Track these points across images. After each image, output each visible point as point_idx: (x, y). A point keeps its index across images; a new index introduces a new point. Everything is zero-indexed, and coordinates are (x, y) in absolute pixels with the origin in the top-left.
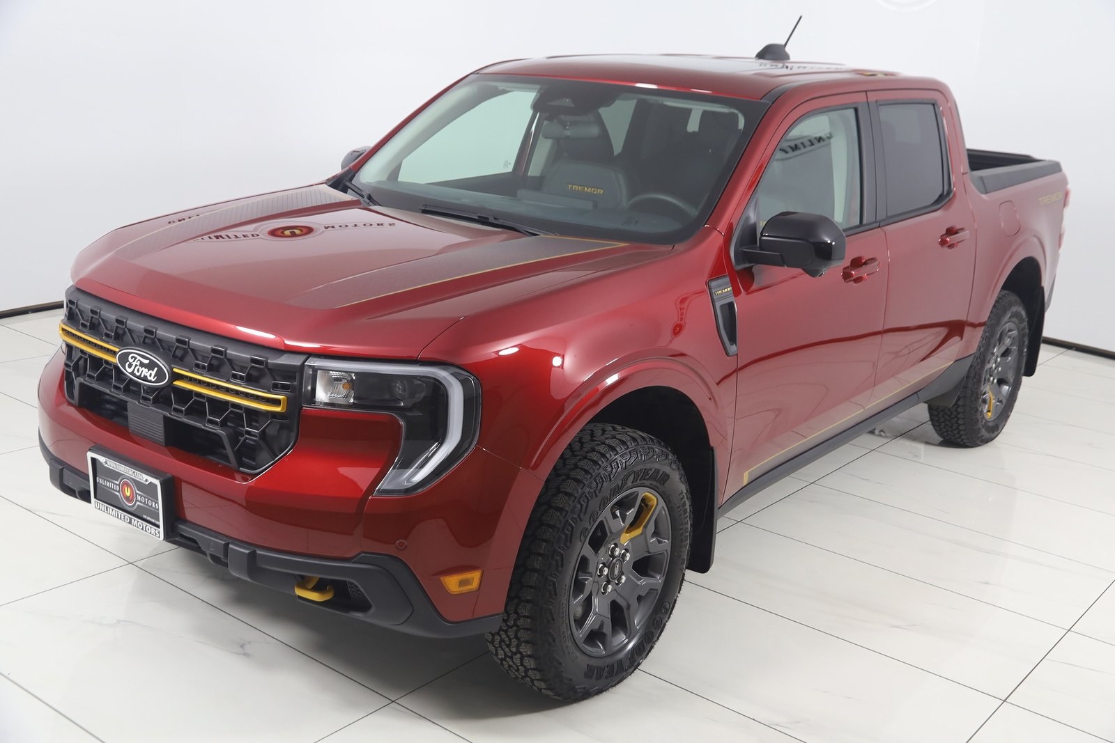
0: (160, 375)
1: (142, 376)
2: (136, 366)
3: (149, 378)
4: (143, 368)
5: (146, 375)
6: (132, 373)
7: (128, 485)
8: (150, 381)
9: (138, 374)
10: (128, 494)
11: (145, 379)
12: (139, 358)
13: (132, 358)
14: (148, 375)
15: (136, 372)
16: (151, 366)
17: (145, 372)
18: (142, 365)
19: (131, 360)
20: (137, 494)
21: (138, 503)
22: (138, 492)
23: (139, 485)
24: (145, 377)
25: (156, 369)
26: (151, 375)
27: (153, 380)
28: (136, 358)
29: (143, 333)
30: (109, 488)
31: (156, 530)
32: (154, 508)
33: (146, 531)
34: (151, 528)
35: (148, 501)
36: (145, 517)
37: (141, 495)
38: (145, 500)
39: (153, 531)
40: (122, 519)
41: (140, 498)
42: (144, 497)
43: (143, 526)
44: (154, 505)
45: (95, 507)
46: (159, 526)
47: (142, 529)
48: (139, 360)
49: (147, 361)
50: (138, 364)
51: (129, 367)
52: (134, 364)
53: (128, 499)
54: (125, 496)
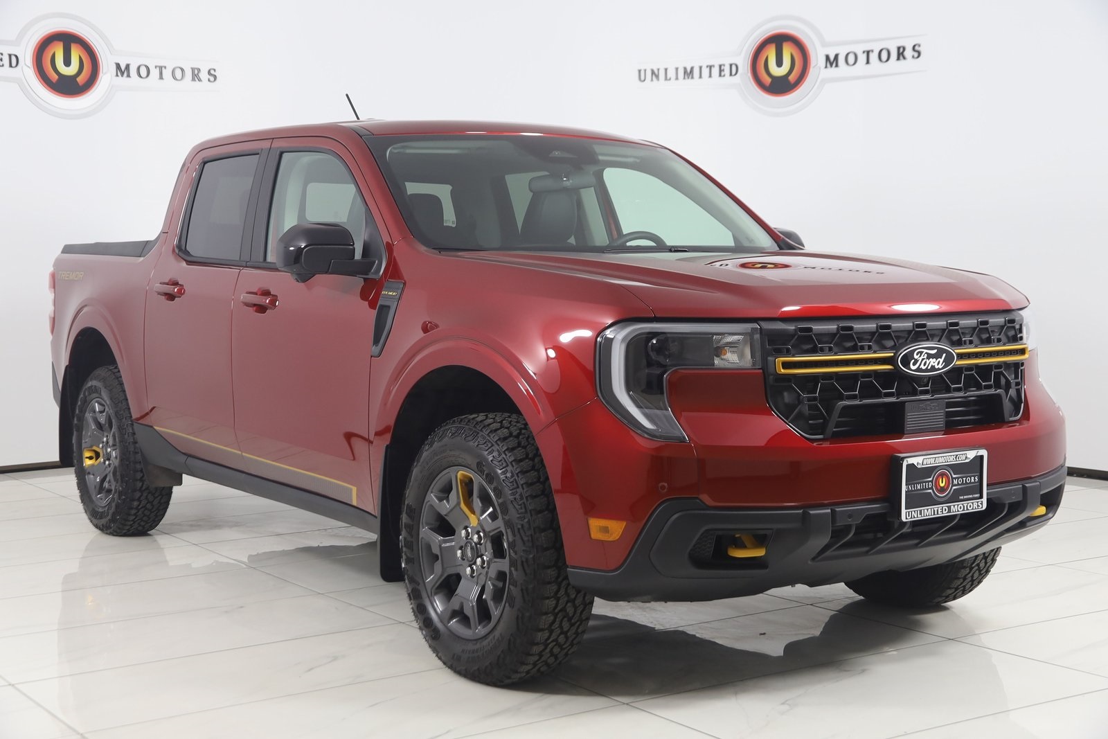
0: (949, 359)
1: (929, 368)
2: (923, 359)
3: (937, 367)
4: (931, 359)
5: (934, 364)
6: (919, 370)
7: (942, 475)
8: (939, 369)
9: (924, 368)
10: (942, 485)
11: (933, 368)
12: (925, 351)
14: (936, 364)
15: (922, 366)
16: (936, 356)
17: (933, 362)
18: (930, 356)
19: (916, 357)
21: (954, 488)
22: (954, 476)
23: (958, 468)
24: (933, 367)
25: (944, 355)
26: (938, 363)
27: (940, 366)
28: (921, 353)
29: (914, 329)
30: (921, 490)
31: (978, 502)
32: (973, 483)
33: (967, 509)
34: (973, 503)
35: (966, 480)
36: (962, 497)
37: (958, 478)
38: (963, 480)
39: (975, 505)
40: (939, 513)
41: (958, 481)
42: (962, 478)
43: (964, 507)
44: (973, 480)
45: (906, 518)
46: (981, 497)
47: (964, 510)
48: (926, 353)
49: (935, 351)
50: (925, 357)
51: (914, 364)
52: (921, 359)
53: (942, 490)
54: (939, 488)
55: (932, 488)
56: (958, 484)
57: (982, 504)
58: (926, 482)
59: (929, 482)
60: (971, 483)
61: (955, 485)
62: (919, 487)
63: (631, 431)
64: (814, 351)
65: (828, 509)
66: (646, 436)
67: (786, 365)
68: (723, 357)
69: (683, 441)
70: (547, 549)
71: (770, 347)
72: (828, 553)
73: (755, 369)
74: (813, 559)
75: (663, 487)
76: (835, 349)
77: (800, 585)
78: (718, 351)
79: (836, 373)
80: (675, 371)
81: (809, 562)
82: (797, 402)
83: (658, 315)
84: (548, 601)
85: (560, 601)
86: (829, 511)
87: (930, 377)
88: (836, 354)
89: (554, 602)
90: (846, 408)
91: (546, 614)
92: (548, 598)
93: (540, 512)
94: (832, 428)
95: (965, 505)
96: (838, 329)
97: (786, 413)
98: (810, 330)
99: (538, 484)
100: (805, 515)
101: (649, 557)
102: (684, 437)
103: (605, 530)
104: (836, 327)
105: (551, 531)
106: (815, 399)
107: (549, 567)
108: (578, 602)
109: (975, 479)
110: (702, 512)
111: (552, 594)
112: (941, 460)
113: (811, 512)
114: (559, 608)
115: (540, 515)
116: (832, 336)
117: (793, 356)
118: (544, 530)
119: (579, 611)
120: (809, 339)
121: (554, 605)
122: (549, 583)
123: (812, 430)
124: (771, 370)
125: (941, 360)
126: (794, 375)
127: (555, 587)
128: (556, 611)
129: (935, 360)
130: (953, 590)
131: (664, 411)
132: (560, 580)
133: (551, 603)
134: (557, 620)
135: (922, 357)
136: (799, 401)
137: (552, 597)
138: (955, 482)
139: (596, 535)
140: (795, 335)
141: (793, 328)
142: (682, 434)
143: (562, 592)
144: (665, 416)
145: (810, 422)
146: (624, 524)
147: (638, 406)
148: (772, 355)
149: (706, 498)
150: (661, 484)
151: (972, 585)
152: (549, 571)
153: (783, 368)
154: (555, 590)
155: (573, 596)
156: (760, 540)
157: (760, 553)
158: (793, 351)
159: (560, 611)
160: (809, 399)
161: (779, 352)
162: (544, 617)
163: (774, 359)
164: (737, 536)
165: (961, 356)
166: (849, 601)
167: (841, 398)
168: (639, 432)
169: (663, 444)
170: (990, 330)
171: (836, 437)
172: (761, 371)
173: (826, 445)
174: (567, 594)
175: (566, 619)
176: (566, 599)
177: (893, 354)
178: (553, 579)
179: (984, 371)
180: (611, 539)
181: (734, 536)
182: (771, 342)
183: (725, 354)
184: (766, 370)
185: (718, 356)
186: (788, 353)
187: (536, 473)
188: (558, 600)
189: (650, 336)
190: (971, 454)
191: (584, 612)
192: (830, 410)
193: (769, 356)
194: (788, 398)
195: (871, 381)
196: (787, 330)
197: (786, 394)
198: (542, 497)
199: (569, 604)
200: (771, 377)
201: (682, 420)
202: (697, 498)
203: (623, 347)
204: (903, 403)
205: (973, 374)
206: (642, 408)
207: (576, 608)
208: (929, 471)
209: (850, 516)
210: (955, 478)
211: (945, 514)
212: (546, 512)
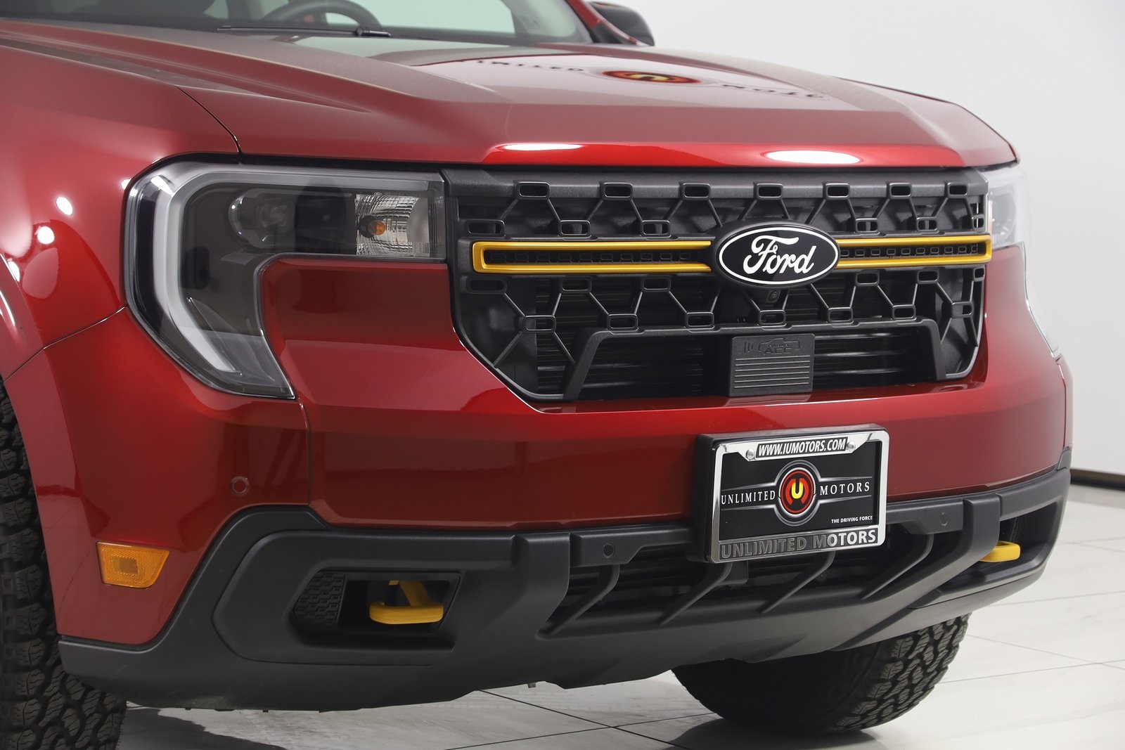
0: (823, 256)
1: (782, 271)
2: (769, 255)
3: (797, 271)
4: (786, 256)
5: (791, 266)
6: (760, 274)
7: (797, 477)
8: (802, 275)
9: (771, 271)
10: (796, 496)
11: (790, 273)
12: (775, 239)
13: (758, 245)
15: (768, 269)
16: (797, 250)
17: (789, 260)
18: (783, 250)
19: (755, 250)
20: (819, 484)
21: (821, 502)
22: (821, 480)
23: (828, 465)
24: (790, 271)
25: (814, 248)
26: (801, 264)
27: (805, 271)
28: (767, 242)
29: (755, 197)
30: (752, 503)
31: (867, 531)
32: (860, 494)
33: (846, 544)
34: (857, 532)
35: (845, 488)
36: (837, 521)
37: (829, 484)
38: (839, 489)
39: (862, 537)
40: (790, 548)
41: (828, 489)
42: (838, 483)
43: (839, 538)
44: (859, 489)
45: (721, 558)
46: (875, 521)
47: (838, 545)
48: (776, 243)
49: (795, 240)
50: (774, 251)
51: (751, 264)
52: (765, 254)
53: (797, 505)
54: (790, 502)
55: (775, 502)
56: (829, 496)
57: (876, 534)
58: (763, 489)
59: (769, 489)
60: (855, 493)
61: (824, 497)
62: (749, 498)
63: (182, 373)
64: (551, 231)
65: (566, 535)
66: (212, 384)
67: (491, 256)
68: (378, 237)
69: (285, 396)
70: (24, 602)
71: (464, 221)
72: (573, 621)
73: (435, 262)
74: (546, 632)
75: (240, 486)
76: (594, 229)
77: (544, 682)
78: (369, 226)
79: (594, 276)
80: (276, 261)
81: (538, 638)
82: (514, 329)
83: (244, 151)
84: (23, 704)
85: (50, 706)
86: (567, 539)
87: (784, 291)
88: (594, 239)
89: (37, 707)
90: (608, 343)
91: (20, 729)
92: (25, 699)
93: (15, 529)
94: (578, 381)
95: (842, 535)
96: (600, 189)
97: (492, 347)
98: (543, 189)
99: (15, 475)
100: (519, 546)
101: (212, 619)
102: (287, 390)
103: (129, 566)
104: (597, 186)
105: (34, 567)
106: (549, 323)
107: (26, 638)
108: (87, 707)
109: (863, 487)
110: (315, 535)
111: (32, 692)
112: (796, 448)
113: (530, 540)
114: (47, 719)
115: (12, 537)
116: (588, 203)
117: (508, 239)
118: (19, 565)
119: (92, 725)
120: (542, 209)
121: (36, 713)
122: (27, 669)
123: (543, 383)
124: (464, 264)
125: (807, 259)
126: (509, 276)
127: (39, 678)
128: (41, 724)
129: (793, 257)
130: (874, 703)
131: (254, 338)
132: (49, 663)
133: (31, 709)
134: (44, 741)
135: (768, 251)
136: (518, 326)
137: (33, 697)
138: (824, 491)
139: (113, 575)
140: (510, 200)
141: (511, 185)
142: (284, 383)
143: (54, 687)
144: (254, 346)
145: (539, 368)
146: (167, 554)
147: (203, 326)
148: (466, 236)
149: (321, 507)
150: (235, 480)
151: (911, 694)
152: (27, 646)
153: (487, 262)
154: (38, 683)
155: (78, 696)
156: (436, 592)
157: (433, 616)
158: (507, 230)
159: (50, 724)
160: (541, 324)
161: (481, 231)
162: (16, 736)
163: (469, 243)
164: (393, 583)
165: (848, 252)
166: (690, 724)
167: (602, 323)
168: (200, 376)
169: (249, 401)
170: (913, 205)
171: (587, 399)
172: (445, 267)
173: (569, 412)
174: (64, 691)
175: (62, 741)
176: (62, 701)
177: (708, 243)
178: (35, 663)
179: (900, 282)
180: (140, 584)
181: (388, 582)
182: (465, 210)
183: (381, 232)
184: (453, 264)
185: (368, 235)
186: (499, 234)
187: (13, 454)
188: (45, 702)
189: (232, 190)
190: (857, 440)
191: (104, 727)
192: (577, 346)
193: (460, 237)
194: (496, 319)
195: (666, 294)
196: (497, 187)
197: (493, 313)
198: (21, 500)
199: (69, 712)
200: (464, 278)
201: (285, 356)
202: (306, 508)
203: (178, 210)
204: (730, 337)
205: (875, 288)
206: (210, 329)
207: (84, 719)
208: (769, 469)
209: (608, 550)
210: (824, 484)
211: (802, 551)
212: (27, 531)
